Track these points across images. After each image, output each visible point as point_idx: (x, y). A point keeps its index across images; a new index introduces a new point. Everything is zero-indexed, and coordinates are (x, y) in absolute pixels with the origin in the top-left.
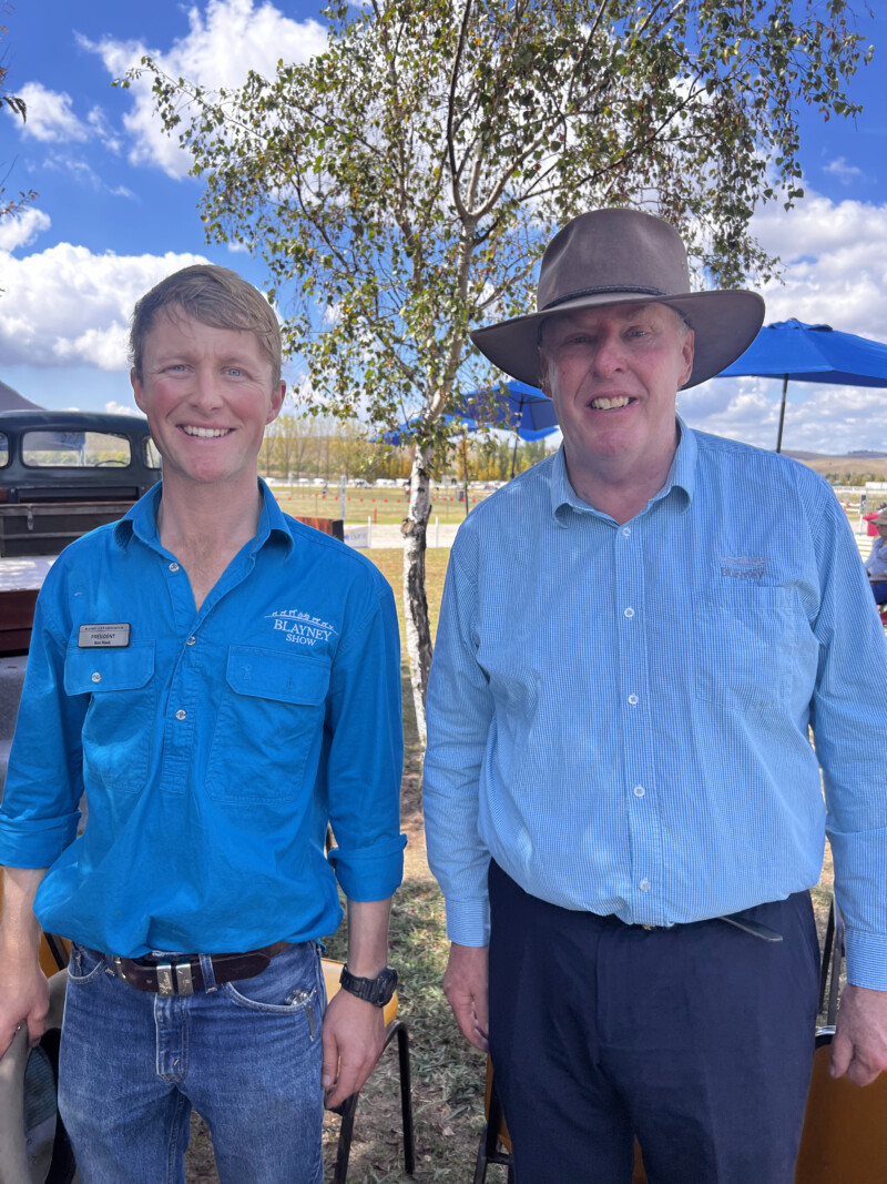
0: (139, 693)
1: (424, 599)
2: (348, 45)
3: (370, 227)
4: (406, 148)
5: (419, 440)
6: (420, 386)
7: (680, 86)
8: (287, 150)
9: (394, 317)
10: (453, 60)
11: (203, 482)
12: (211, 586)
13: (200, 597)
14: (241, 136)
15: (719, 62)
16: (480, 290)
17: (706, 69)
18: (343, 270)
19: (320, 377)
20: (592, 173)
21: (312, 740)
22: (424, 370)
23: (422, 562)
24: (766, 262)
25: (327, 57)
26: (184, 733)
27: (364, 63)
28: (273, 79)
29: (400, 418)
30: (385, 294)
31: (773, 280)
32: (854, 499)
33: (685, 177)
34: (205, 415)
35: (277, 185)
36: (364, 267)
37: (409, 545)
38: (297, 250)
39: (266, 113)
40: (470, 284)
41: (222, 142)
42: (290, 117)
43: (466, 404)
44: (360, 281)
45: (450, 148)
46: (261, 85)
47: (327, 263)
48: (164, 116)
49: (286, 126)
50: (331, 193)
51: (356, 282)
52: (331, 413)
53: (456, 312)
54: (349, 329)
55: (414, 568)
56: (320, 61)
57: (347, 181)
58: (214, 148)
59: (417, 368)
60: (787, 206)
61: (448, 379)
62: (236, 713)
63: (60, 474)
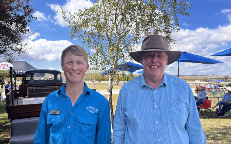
0: (61, 123)
1: (112, 104)
2: (97, 5)
3: (101, 36)
4: (107, 22)
5: (110, 73)
6: (111, 64)
7: (157, 11)
8: (86, 22)
9: (106, 52)
10: (116, 7)
11: (74, 83)
12: (75, 102)
13: (73, 104)
14: (77, 20)
15: (163, 8)
16: (121, 47)
17: (161, 9)
18: (96, 43)
19: (92, 62)
20: (141, 26)
21: (94, 132)
22: (111, 61)
23: (111, 97)
24: (174, 41)
25: (93, 7)
26: (70, 131)
27: (100, 8)
28: (83, 11)
29: (107, 69)
30: (104, 48)
31: (175, 44)
32: (193, 84)
33: (159, 27)
34: (74, 71)
35: (84, 28)
36: (99, 43)
37: (109, 93)
38: (88, 40)
39: (82, 16)
40: (120, 46)
41: (74, 21)
42: (86, 17)
43: (119, 67)
44: (99, 45)
45: (116, 22)
46: (81, 12)
47: (93, 42)
48: (64, 17)
49: (86, 18)
50: (94, 30)
51: (98, 45)
52: (94, 69)
53: (117, 51)
54: (97, 54)
55: (110, 98)
56: (92, 8)
57: (97, 28)
58: (73, 23)
59: (110, 61)
60: (177, 31)
61: (116, 62)
62: (80, 126)
63: (40, 81)
